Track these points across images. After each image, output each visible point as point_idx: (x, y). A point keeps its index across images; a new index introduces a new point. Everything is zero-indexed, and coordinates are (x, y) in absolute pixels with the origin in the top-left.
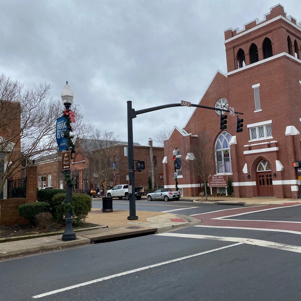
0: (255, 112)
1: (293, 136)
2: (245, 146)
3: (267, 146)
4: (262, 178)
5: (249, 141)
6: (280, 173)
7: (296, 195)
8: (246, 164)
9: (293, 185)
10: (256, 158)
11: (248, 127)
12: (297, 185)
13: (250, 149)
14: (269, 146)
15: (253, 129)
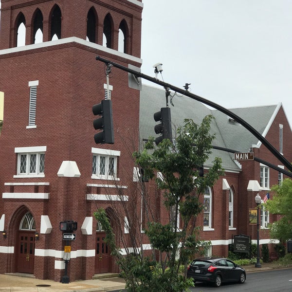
0: (27, 127)
1: (69, 179)
2: (6, 184)
3: (33, 189)
4: (24, 241)
5: (15, 176)
6: (44, 237)
7: (59, 276)
8: (4, 215)
9: (58, 259)
10: (18, 207)
11: (15, 152)
12: (62, 259)
13: (12, 189)
14: (37, 189)
15: (23, 156)
